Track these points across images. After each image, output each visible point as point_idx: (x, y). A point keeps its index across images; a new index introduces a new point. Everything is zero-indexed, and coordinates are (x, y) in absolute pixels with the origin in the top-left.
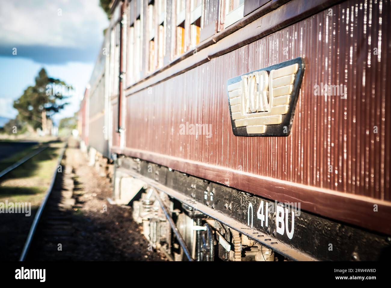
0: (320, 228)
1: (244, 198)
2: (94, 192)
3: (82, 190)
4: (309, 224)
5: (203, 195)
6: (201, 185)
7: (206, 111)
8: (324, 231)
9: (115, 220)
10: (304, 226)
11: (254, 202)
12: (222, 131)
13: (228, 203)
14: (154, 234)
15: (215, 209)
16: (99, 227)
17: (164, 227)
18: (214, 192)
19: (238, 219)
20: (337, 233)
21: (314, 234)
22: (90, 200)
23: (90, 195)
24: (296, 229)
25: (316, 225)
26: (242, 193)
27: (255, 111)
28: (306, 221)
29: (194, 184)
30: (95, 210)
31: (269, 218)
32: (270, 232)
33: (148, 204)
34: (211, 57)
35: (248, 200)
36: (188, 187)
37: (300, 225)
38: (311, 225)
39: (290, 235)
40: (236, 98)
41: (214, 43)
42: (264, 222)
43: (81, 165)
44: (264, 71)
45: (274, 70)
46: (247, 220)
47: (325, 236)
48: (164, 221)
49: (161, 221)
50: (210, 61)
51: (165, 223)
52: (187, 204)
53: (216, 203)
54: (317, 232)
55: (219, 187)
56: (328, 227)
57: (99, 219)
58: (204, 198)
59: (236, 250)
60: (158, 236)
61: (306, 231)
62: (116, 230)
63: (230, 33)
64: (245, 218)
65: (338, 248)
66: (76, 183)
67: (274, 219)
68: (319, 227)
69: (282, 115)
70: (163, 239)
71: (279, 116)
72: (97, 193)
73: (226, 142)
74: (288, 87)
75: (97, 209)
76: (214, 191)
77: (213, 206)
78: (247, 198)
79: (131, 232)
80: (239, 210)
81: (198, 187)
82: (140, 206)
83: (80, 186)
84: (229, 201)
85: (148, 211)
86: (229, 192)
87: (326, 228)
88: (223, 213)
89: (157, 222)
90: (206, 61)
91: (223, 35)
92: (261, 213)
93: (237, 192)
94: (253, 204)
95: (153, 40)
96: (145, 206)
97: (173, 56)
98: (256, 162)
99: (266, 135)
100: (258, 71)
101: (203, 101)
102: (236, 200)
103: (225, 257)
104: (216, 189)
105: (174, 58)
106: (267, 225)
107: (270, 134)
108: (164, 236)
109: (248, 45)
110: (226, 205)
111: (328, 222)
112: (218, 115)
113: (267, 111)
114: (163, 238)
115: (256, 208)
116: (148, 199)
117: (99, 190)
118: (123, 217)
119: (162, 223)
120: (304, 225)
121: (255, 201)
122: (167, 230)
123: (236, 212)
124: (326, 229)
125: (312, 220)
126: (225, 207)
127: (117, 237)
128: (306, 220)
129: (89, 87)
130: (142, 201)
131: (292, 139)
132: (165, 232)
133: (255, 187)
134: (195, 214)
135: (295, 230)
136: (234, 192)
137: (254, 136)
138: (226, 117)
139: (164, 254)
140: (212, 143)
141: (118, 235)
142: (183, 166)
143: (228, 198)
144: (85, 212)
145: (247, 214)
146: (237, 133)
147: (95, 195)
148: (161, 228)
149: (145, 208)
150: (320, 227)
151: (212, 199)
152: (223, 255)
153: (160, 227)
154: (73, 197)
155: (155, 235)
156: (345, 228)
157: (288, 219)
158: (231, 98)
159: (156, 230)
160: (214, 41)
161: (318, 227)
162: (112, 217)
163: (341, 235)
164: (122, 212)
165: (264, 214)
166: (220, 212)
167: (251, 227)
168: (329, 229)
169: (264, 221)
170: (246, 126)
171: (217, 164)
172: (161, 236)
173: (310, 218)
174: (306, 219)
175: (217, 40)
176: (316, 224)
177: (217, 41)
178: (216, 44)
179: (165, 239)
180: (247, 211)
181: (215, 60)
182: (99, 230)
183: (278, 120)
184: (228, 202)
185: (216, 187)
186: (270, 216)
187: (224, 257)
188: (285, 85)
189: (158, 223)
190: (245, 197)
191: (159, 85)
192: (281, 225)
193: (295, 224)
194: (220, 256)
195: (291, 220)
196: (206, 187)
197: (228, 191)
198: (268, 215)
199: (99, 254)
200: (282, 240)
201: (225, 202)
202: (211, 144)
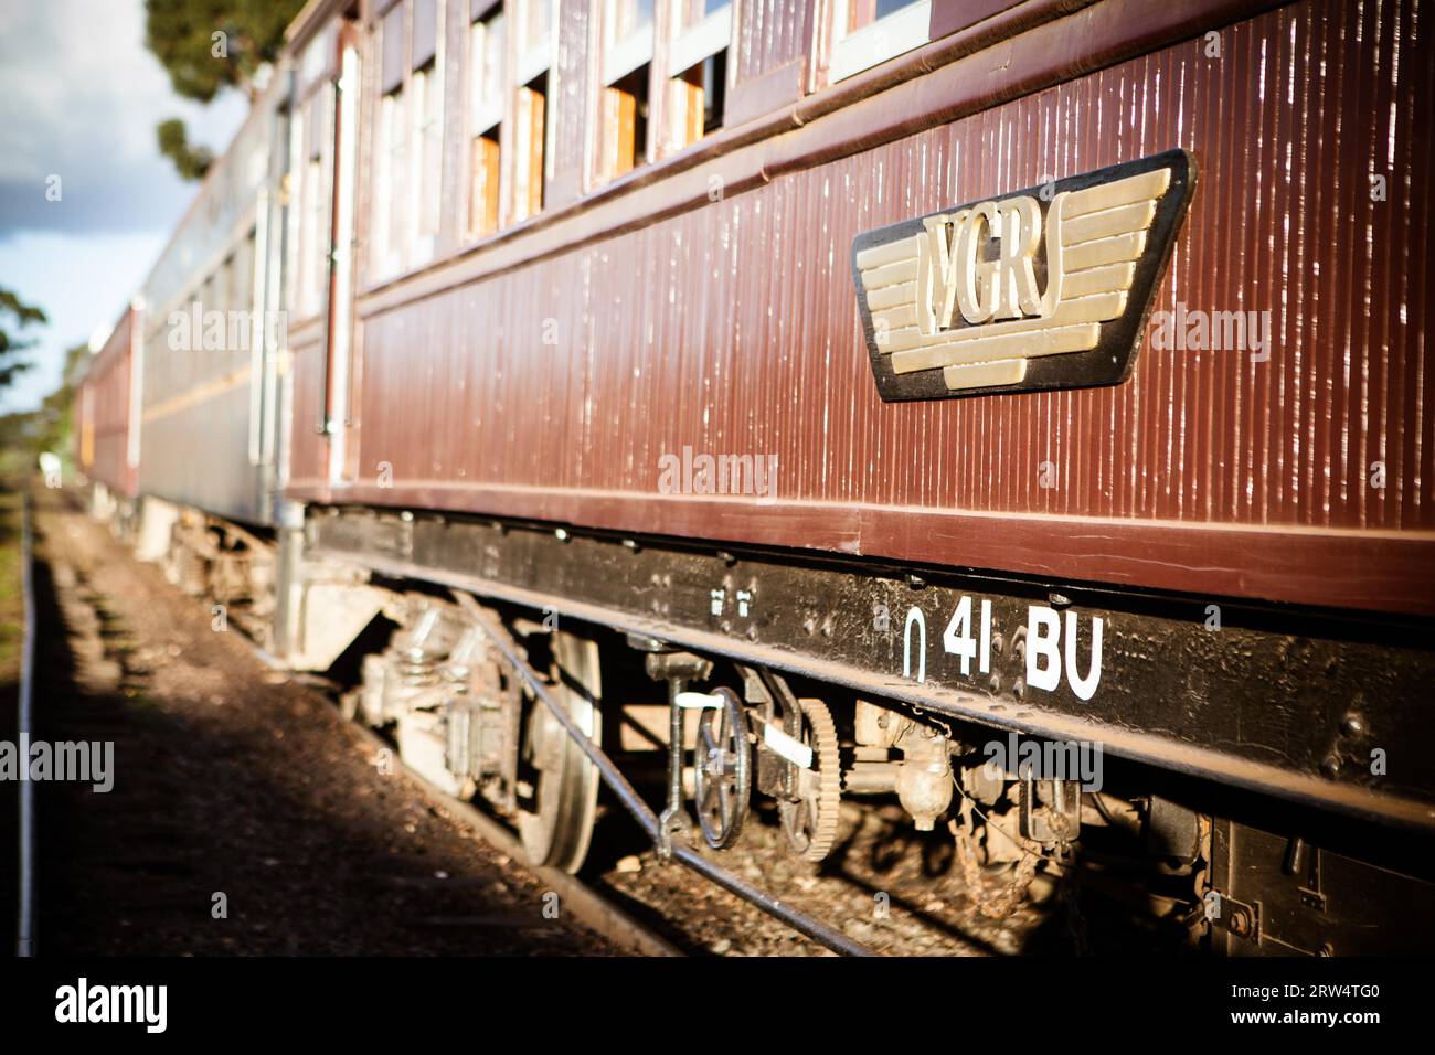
0: (1211, 655)
1: (887, 595)
2: (168, 642)
3: (127, 638)
4: (1164, 647)
5: (705, 604)
6: (696, 572)
7: (749, 338)
8: (1228, 662)
9: (268, 724)
10: (1142, 656)
11: (931, 604)
12: (823, 395)
13: (815, 619)
14: (461, 748)
15: (757, 640)
16: (225, 744)
17: (495, 727)
18: (754, 591)
19: (862, 662)
20: (1282, 663)
21: (1184, 676)
22: (163, 666)
23: (161, 652)
24: (1111, 667)
25: (1192, 648)
26: (879, 580)
27: (985, 319)
28: (1150, 642)
29: (662, 574)
30: (192, 694)
31: (994, 647)
32: (1001, 688)
33: (420, 661)
34: (775, 170)
35: (904, 600)
36: (634, 584)
37: (1127, 654)
38: (1173, 649)
39: (1085, 689)
40: (896, 286)
41: (796, 127)
42: (975, 662)
43: (99, 563)
44: (1024, 198)
45: (1068, 193)
46: (902, 661)
47: (1232, 676)
48: (494, 710)
49: (485, 709)
50: (767, 183)
51: (495, 717)
52: (644, 634)
53: (763, 624)
54: (1195, 668)
55: (779, 573)
56: (1245, 648)
57: (215, 721)
58: (710, 613)
59: (825, 763)
60: (476, 756)
61: (1149, 669)
62: (285, 755)
63: (869, 92)
64: (891, 656)
65: (1282, 705)
66: (102, 615)
67: (1017, 647)
68: (1206, 653)
69: (1101, 322)
70: (490, 765)
71: (1091, 328)
72: (180, 645)
73: (842, 424)
74: (1132, 240)
75: (199, 692)
76: (753, 586)
77: (752, 630)
78: (901, 596)
79: (333, 758)
80: (864, 633)
81: (681, 580)
82: (386, 671)
83: (117, 625)
84: (820, 612)
85: (419, 685)
86: (822, 584)
87: (1236, 652)
88: (793, 649)
89: (471, 712)
90: (755, 182)
91: (838, 101)
92: (960, 633)
93: (857, 580)
94: (924, 611)
95: (493, 135)
96: (407, 669)
97: (592, 179)
98: (977, 473)
99: (1029, 388)
100: (997, 199)
101: (736, 306)
102: (851, 604)
103: (785, 788)
104: (763, 580)
105: (593, 186)
106: (985, 667)
107: (1045, 384)
108: (493, 756)
109: (942, 127)
110: (810, 624)
111: (1242, 634)
112: (804, 346)
113: (1039, 316)
114: (491, 761)
115: (937, 623)
116: (421, 648)
117: (183, 638)
118: (291, 716)
119: (489, 716)
120: (1145, 653)
121: (936, 599)
122: (502, 738)
123: (852, 642)
124: (1235, 656)
125: (1176, 635)
126: (806, 629)
127: (295, 774)
128: (1150, 639)
129: (140, 305)
130: (400, 653)
131: (1136, 391)
132: (498, 744)
133: (977, 545)
134: (668, 664)
135: (1103, 671)
136: (844, 581)
137: (977, 395)
138: (845, 347)
139: (464, 821)
140: (777, 434)
141: (296, 767)
142: (642, 511)
143: (815, 601)
144: (160, 700)
145: (902, 642)
146: (899, 392)
147: (177, 652)
148: (485, 730)
149: (410, 674)
150: (1211, 651)
151: (743, 611)
152: (775, 781)
153: (482, 728)
154: (108, 654)
155: (465, 753)
156: (1312, 646)
157: (1078, 642)
158: (875, 289)
159: (469, 735)
160: (798, 120)
161: (1202, 653)
162: (254, 715)
163: (1294, 666)
164: (284, 702)
165: (976, 634)
166: (779, 647)
167: (916, 680)
168: (1248, 654)
169: (974, 655)
170: (942, 368)
171: (799, 493)
172: (483, 756)
173: (1170, 631)
174: (1150, 634)
175: (809, 117)
176: (1193, 644)
177: (806, 121)
178: (799, 131)
179: (497, 764)
180: (902, 635)
181: (792, 180)
182: (230, 753)
183: (1084, 338)
184: (815, 615)
185: (762, 574)
186: (999, 638)
187: (781, 789)
188: (1116, 235)
189: (474, 716)
190: (890, 593)
191: (524, 273)
192: (1047, 663)
193: (1104, 653)
194: (763, 787)
195: (1090, 643)
196: (721, 577)
197: (816, 580)
198: (992, 637)
199: (254, 822)
200: (1050, 707)
201: (802, 616)
202: (774, 436)
